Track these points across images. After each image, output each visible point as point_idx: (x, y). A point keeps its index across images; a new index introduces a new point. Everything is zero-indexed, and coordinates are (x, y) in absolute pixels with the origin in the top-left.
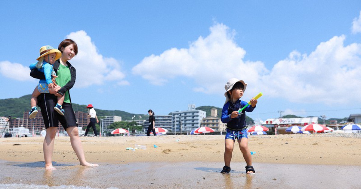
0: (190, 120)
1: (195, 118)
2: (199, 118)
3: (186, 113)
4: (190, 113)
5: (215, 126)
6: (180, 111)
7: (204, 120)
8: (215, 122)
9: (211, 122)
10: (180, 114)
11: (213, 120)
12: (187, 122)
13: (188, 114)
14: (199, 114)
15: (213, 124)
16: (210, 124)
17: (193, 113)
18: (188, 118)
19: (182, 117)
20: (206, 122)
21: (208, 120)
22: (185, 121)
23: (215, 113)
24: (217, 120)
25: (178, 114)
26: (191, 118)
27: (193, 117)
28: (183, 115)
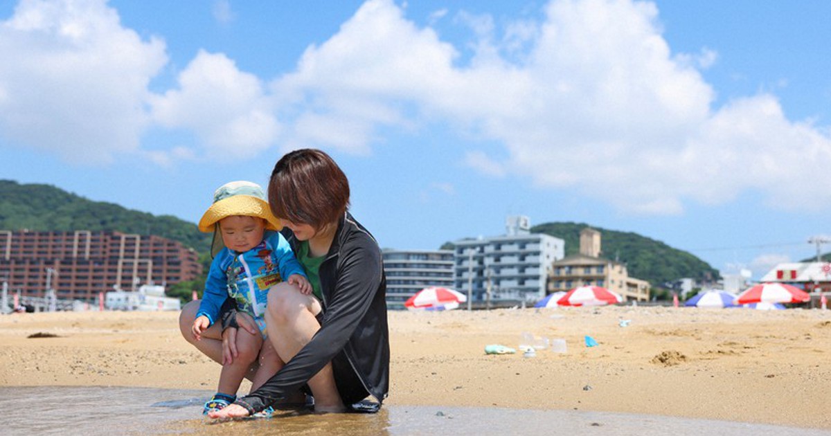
0: (511, 266)
1: (529, 260)
2: (541, 259)
3: (498, 245)
4: (511, 243)
6: (481, 239)
7: (558, 267)
8: (594, 272)
9: (580, 272)
10: (482, 247)
11: (588, 267)
12: (504, 272)
13: (505, 249)
14: (541, 247)
15: (588, 280)
16: (576, 278)
17: (523, 244)
18: (505, 260)
19: (489, 255)
20: (563, 272)
21: (571, 267)
22: (498, 269)
23: (593, 245)
24: (601, 267)
25: (473, 247)
26: (514, 260)
27: (523, 258)
28: (490, 249)
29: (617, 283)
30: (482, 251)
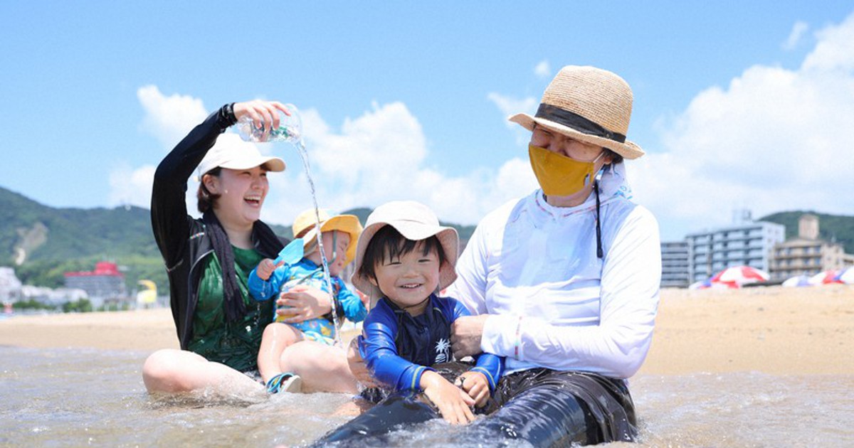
0: (737, 250)
1: (753, 244)
2: (763, 243)
3: (726, 233)
4: (737, 231)
5: (812, 263)
6: (710, 230)
7: (779, 249)
8: (811, 252)
9: (799, 252)
10: (712, 236)
11: (806, 248)
12: (732, 255)
13: (731, 236)
14: (763, 233)
15: (806, 258)
16: (796, 258)
17: (747, 231)
18: (731, 246)
19: (718, 242)
20: (783, 254)
21: (791, 248)
22: (726, 253)
23: (810, 229)
24: (818, 247)
25: (704, 236)
26: (741, 245)
27: (747, 242)
28: (719, 237)
29: (833, 261)
30: (712, 238)
